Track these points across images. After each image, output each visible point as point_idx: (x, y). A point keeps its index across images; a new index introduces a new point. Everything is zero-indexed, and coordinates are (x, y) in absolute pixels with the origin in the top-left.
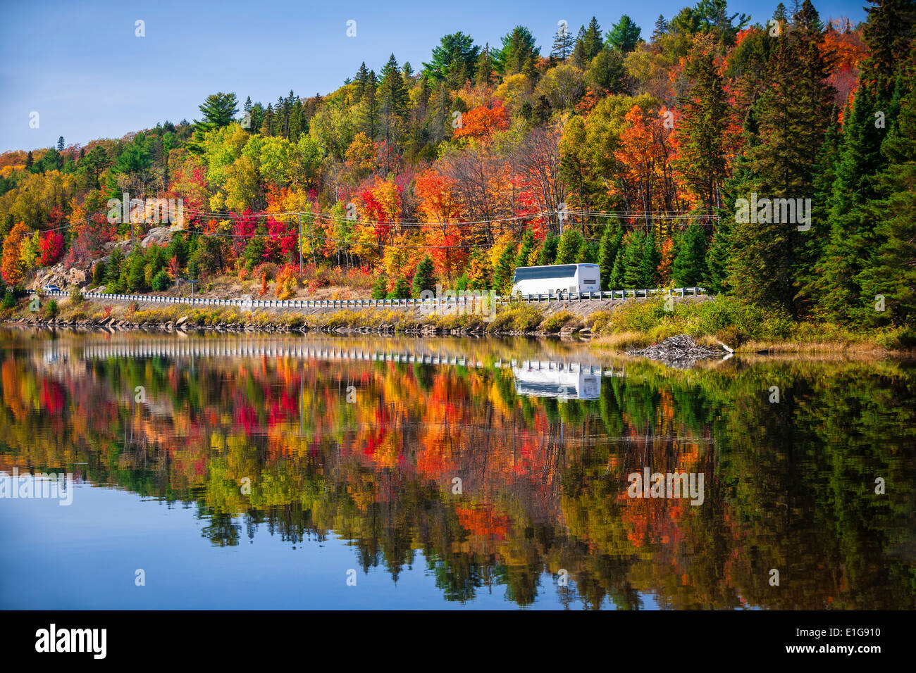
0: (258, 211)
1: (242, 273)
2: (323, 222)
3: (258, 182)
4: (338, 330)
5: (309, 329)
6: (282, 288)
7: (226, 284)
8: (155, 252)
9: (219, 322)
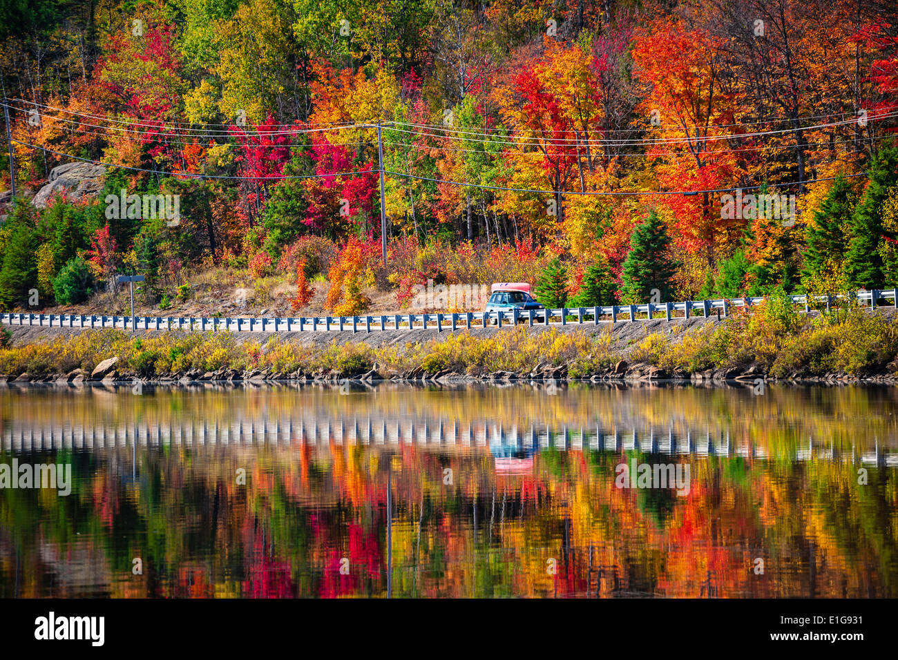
0: (291, 122)
1: (256, 259)
2: (432, 143)
3: (291, 58)
4: (444, 380)
5: (381, 378)
6: (340, 293)
7: (219, 286)
8: (61, 216)
9: (186, 369)
